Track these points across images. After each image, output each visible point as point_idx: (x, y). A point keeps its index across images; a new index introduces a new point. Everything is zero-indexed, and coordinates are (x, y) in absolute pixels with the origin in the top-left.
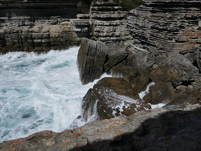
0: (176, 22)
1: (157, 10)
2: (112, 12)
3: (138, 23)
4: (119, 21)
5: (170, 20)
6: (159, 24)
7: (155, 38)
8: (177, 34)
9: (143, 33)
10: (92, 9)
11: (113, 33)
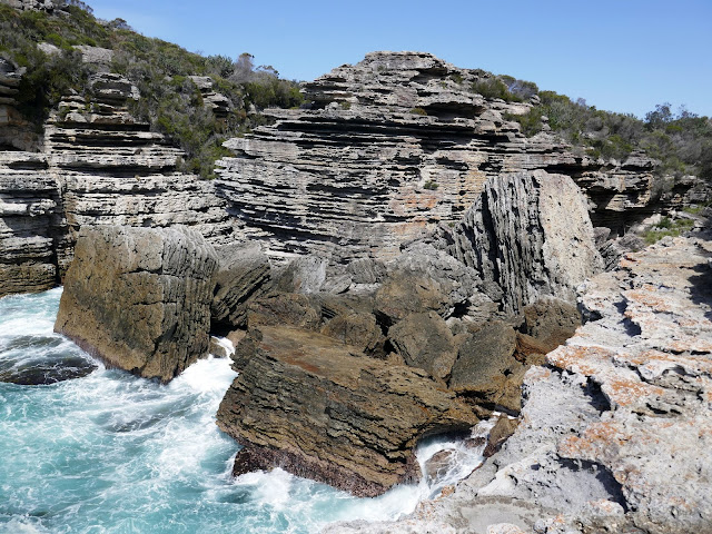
0: (379, 169)
1: (315, 140)
2: (135, 149)
3: (259, 178)
4: (161, 177)
5: (361, 166)
6: (332, 177)
7: (324, 215)
8: (385, 199)
9: (285, 203)
10: (56, 138)
11: (146, 216)
